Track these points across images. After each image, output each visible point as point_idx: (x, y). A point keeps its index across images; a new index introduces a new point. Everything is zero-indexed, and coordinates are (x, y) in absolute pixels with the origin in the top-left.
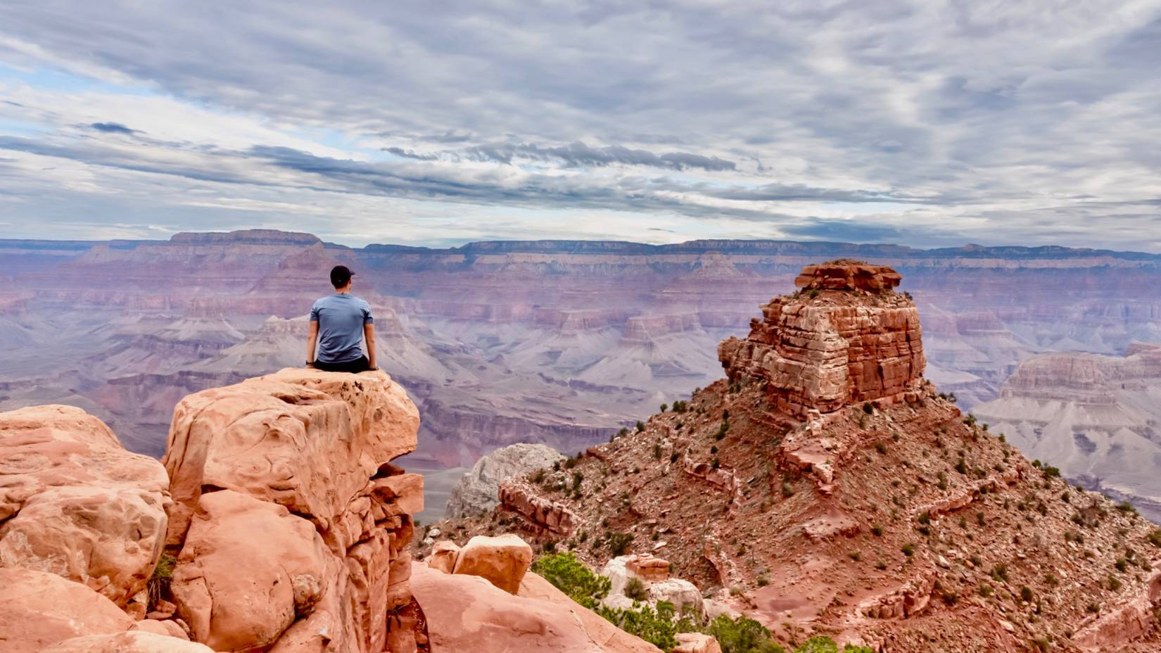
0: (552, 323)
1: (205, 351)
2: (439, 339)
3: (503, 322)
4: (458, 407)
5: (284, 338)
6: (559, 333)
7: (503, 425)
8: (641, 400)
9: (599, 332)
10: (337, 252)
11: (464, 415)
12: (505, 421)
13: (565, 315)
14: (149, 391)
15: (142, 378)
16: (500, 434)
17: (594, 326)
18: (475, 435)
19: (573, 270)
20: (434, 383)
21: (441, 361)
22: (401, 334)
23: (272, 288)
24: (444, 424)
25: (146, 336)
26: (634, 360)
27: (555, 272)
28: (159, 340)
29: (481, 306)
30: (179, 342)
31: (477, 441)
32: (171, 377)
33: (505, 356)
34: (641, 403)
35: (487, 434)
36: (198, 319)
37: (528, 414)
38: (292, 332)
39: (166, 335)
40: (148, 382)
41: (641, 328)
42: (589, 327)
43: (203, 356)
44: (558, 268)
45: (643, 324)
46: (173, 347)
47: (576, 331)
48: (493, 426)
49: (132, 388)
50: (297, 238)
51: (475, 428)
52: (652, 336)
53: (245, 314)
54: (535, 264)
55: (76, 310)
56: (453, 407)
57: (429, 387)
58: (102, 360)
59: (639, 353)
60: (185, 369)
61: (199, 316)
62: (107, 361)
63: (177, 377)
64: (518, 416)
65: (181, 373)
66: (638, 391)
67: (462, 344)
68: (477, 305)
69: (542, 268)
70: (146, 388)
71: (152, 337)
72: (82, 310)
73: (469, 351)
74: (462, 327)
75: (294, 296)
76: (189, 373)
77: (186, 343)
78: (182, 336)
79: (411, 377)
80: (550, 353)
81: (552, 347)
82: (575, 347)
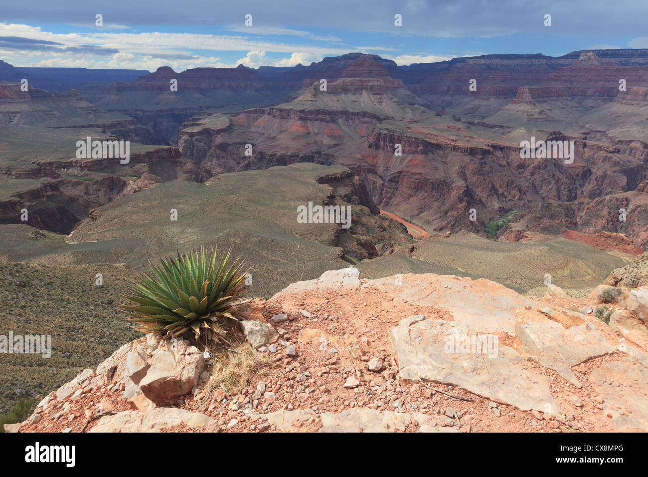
6: (480, 98)
9: (505, 98)
13: (485, 88)
27: (490, 68)
29: (447, 86)
41: (527, 93)
42: (499, 95)
44: (492, 66)
45: (528, 91)
47: (491, 97)
69: (483, 66)
79: (381, 115)
80: (473, 108)
81: (475, 105)
82: (488, 105)
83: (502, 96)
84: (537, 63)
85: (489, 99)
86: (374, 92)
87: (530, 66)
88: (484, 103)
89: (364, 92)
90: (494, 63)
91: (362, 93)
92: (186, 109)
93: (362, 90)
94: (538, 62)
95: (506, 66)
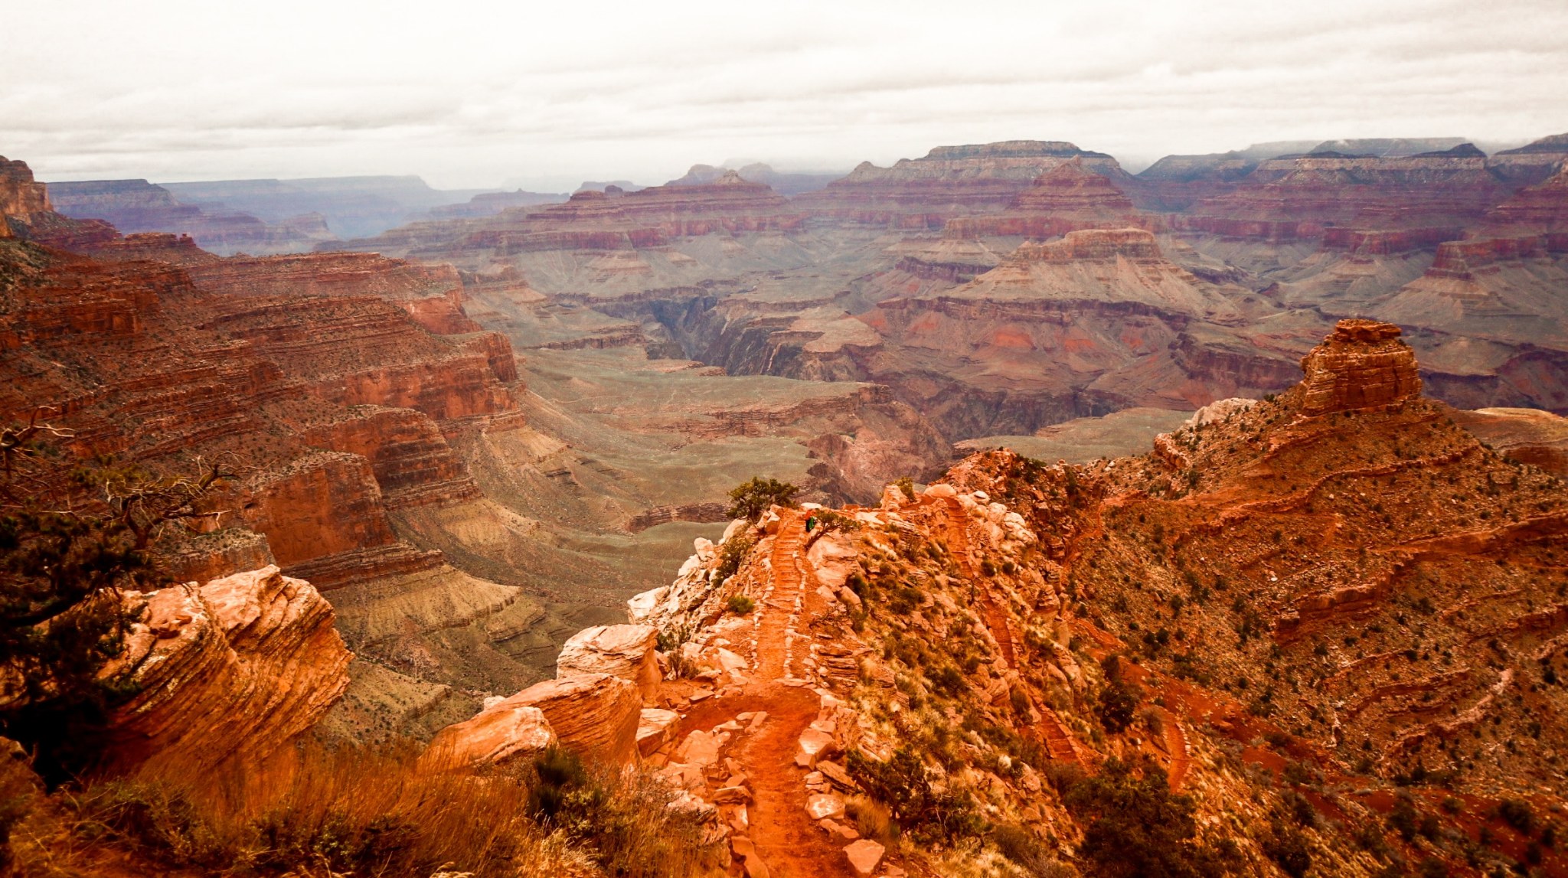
0: (1343, 246)
1: (961, 275)
2: (1205, 262)
3: (1285, 243)
4: (1213, 345)
5: (1036, 264)
6: (1351, 259)
7: (1262, 367)
8: (1437, 345)
9: (1405, 258)
10: (1097, 161)
11: (1220, 354)
12: (1264, 363)
13: (1361, 237)
14: (912, 316)
15: (906, 303)
16: (1258, 376)
17: (1399, 250)
18: (1229, 376)
19: (1380, 178)
20: (1193, 315)
21: (1201, 291)
22: (1159, 260)
23: (1026, 207)
24: (1197, 363)
25: (907, 258)
26: (1442, 294)
27: (1356, 180)
28: (918, 261)
29: (1259, 223)
30: (937, 265)
31: (1231, 382)
32: (931, 302)
33: (1281, 284)
34: (1437, 349)
35: (1244, 376)
36: (955, 241)
37: (1292, 355)
38: (1045, 258)
39: (926, 258)
40: (910, 307)
41: (1456, 256)
42: (1392, 251)
43: (959, 281)
44: (1359, 175)
45: (1458, 251)
46: (931, 269)
47: (1373, 256)
48: (1249, 368)
49: (897, 312)
50: (1054, 147)
51: (1230, 368)
52: (1471, 266)
53: (1000, 235)
54: (1331, 172)
55: (845, 228)
56: (1207, 345)
57: (1186, 320)
58: (869, 280)
59: (1451, 286)
60: (943, 295)
61: (956, 238)
62: (873, 281)
63: (936, 302)
64: (1281, 357)
65: (940, 298)
66: (1442, 333)
67: (1232, 268)
68: (1254, 222)
69: (1339, 176)
70: (910, 312)
71: (913, 259)
72: (849, 229)
73: (1240, 277)
74: (1234, 247)
75: (1049, 215)
76: (947, 299)
77: (943, 265)
78: (940, 259)
79: (1167, 308)
80: (1337, 282)
81: (1341, 276)
82: (1371, 276)
83: (1397, 254)
84: (1465, 167)
85: (1370, 261)
86: (1140, 259)
87: (1448, 172)
88: (1361, 270)
89: (1120, 260)
90: (1364, 166)
91: (1114, 262)
92: (673, 290)
93: (1113, 253)
94: (1468, 163)
95: (1392, 172)
